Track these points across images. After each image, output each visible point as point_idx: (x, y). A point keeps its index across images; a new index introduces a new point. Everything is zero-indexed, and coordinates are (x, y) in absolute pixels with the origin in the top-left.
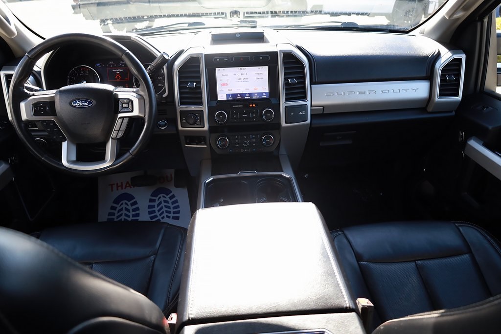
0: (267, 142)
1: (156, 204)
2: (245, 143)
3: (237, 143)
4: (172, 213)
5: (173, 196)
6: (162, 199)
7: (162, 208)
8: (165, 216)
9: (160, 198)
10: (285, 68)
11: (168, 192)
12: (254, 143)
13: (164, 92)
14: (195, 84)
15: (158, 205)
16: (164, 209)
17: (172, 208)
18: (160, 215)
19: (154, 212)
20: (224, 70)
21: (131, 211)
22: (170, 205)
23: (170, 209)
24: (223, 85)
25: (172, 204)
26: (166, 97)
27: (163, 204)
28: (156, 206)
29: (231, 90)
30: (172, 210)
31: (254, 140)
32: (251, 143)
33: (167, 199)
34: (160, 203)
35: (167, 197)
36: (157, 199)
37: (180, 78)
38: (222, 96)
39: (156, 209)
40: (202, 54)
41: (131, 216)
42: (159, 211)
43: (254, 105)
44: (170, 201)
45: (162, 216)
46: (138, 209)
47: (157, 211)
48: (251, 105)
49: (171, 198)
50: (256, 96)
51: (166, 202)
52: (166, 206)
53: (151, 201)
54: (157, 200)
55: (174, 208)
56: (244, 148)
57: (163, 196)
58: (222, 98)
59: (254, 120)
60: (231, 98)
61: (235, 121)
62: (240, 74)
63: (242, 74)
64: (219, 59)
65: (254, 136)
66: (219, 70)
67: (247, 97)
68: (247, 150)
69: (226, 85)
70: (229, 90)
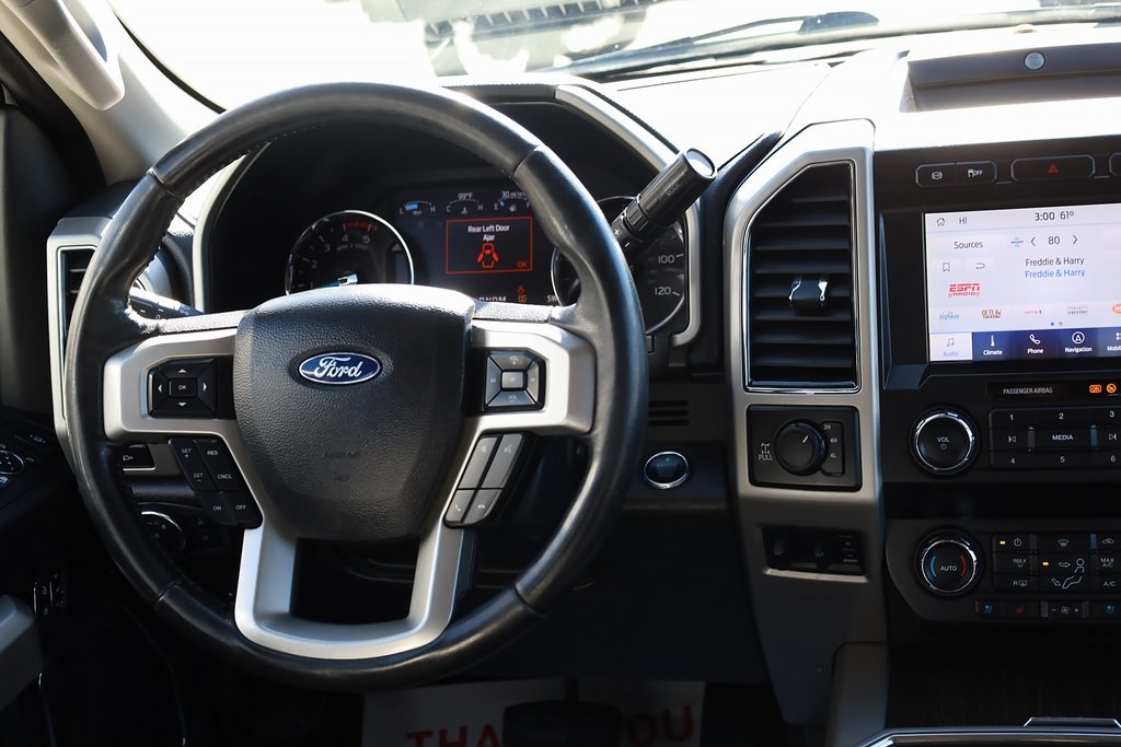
2: (1062, 574)
3: (1022, 574)
12: (1107, 574)
13: (681, 321)
14: (823, 285)
20: (964, 221)
24: (959, 289)
26: (689, 346)
29: (997, 315)
31: (1107, 562)
32: (1095, 573)
37: (756, 259)
38: (949, 342)
40: (861, 151)
43: (1111, 389)
48: (1095, 389)
56: (1057, 597)
58: (949, 350)
59: (1113, 459)
60: (995, 353)
61: (1013, 461)
62: (1042, 241)
63: (1051, 240)
64: (940, 175)
65: (1108, 541)
66: (941, 223)
67: (1077, 350)
68: (1071, 611)
69: (970, 290)
70: (985, 315)
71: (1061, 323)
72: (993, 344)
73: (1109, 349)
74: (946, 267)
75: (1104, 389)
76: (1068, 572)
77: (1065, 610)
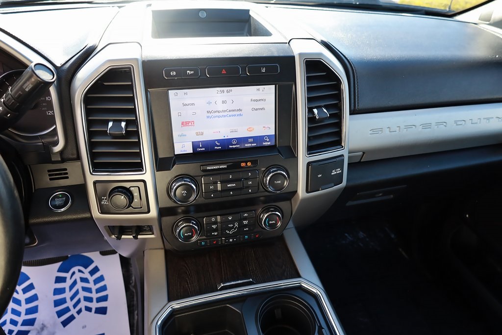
0: (270, 225)
1: (66, 285)
2: (230, 229)
3: (215, 230)
4: (95, 300)
5: (96, 270)
6: (78, 276)
7: (77, 293)
8: (83, 309)
9: (74, 273)
10: (309, 90)
11: (87, 262)
12: (246, 226)
14: (123, 124)
15: (71, 287)
16: (82, 294)
17: (94, 291)
18: (75, 306)
19: (64, 301)
20: (186, 94)
21: (23, 302)
22: (91, 285)
23: (91, 292)
24: (185, 124)
25: (95, 284)
26: (61, 152)
27: (80, 285)
28: (67, 289)
29: (202, 134)
30: (94, 296)
31: (245, 222)
32: (242, 226)
33: (86, 275)
34: (75, 283)
35: (87, 271)
36: (68, 275)
37: (88, 112)
38: (183, 147)
39: (68, 295)
40: (137, 60)
41: (23, 312)
42: (72, 298)
43: (249, 164)
44: (91, 279)
45: (78, 308)
46: (35, 298)
47: (68, 300)
48: (243, 164)
49: (92, 273)
50: (251, 143)
51: (84, 280)
52: (84, 289)
53: (59, 280)
54: (68, 279)
55: (98, 291)
56: (228, 237)
57: (80, 271)
58: (183, 149)
59: (250, 191)
60: (202, 149)
61: (212, 196)
62: (219, 102)
63: (224, 102)
64: (175, 73)
65: (246, 215)
66: (176, 95)
67: (234, 147)
68: (233, 240)
69: (190, 124)
70: (197, 134)
71: (228, 136)
72: (201, 146)
73: (246, 145)
74: (180, 114)
75: (246, 165)
76: (232, 228)
77: (231, 240)
